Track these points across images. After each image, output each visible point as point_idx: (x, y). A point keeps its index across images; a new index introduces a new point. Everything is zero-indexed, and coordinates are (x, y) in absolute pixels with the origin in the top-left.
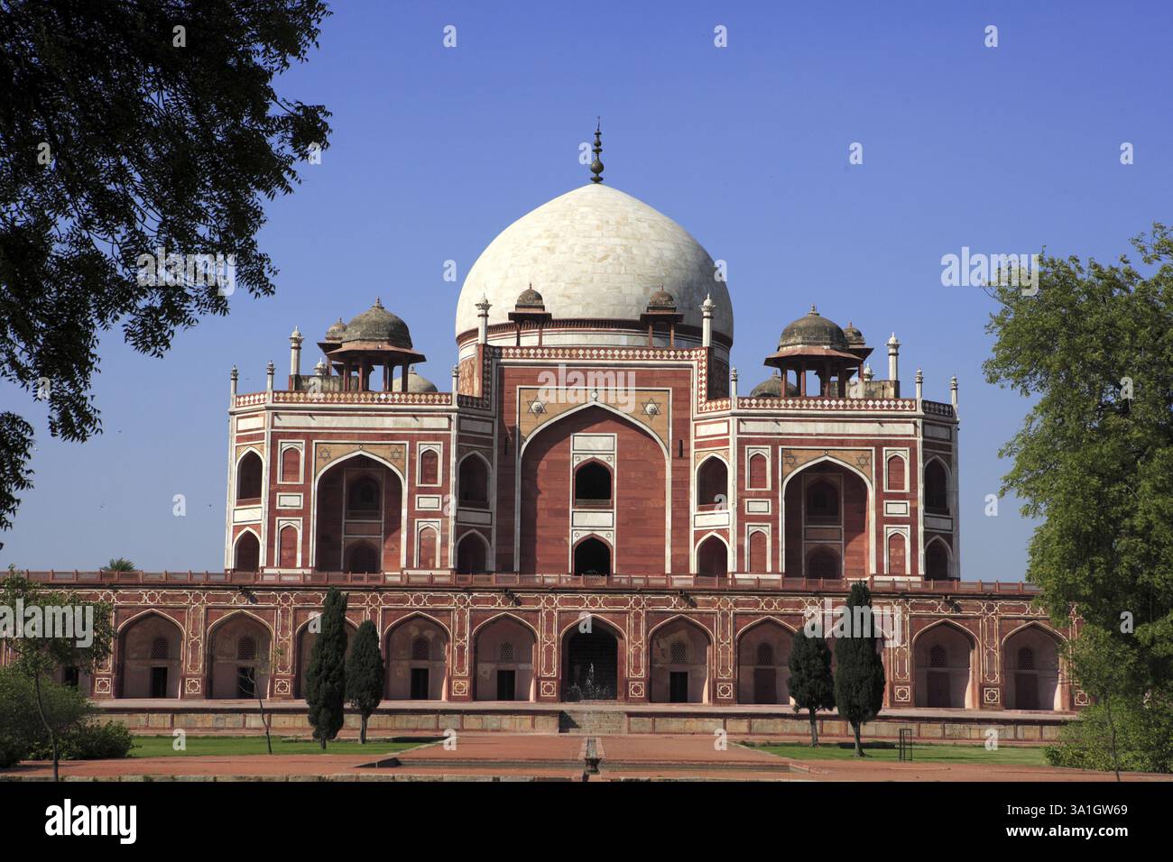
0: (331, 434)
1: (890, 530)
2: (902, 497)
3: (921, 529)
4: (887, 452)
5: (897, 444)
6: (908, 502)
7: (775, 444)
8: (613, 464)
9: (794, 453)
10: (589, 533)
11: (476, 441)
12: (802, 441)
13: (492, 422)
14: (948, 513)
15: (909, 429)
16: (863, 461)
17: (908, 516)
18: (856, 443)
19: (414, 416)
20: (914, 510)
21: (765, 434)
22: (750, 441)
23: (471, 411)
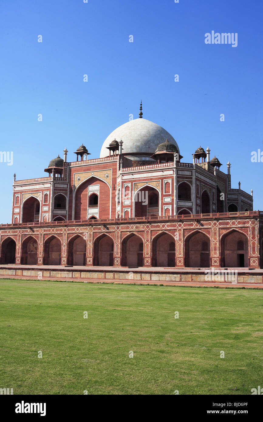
0: (25, 191)
1: (165, 207)
2: (169, 195)
3: (175, 206)
4: (165, 181)
5: (168, 178)
6: (171, 197)
7: (132, 182)
8: (98, 194)
9: (137, 184)
10: (92, 215)
11: (61, 190)
12: (139, 180)
13: (67, 184)
14: (191, 200)
15: (171, 172)
16: (157, 185)
17: (171, 202)
18: (155, 179)
19: (43, 184)
20: (173, 200)
21: (129, 179)
22: (125, 182)
23: (58, 181)
